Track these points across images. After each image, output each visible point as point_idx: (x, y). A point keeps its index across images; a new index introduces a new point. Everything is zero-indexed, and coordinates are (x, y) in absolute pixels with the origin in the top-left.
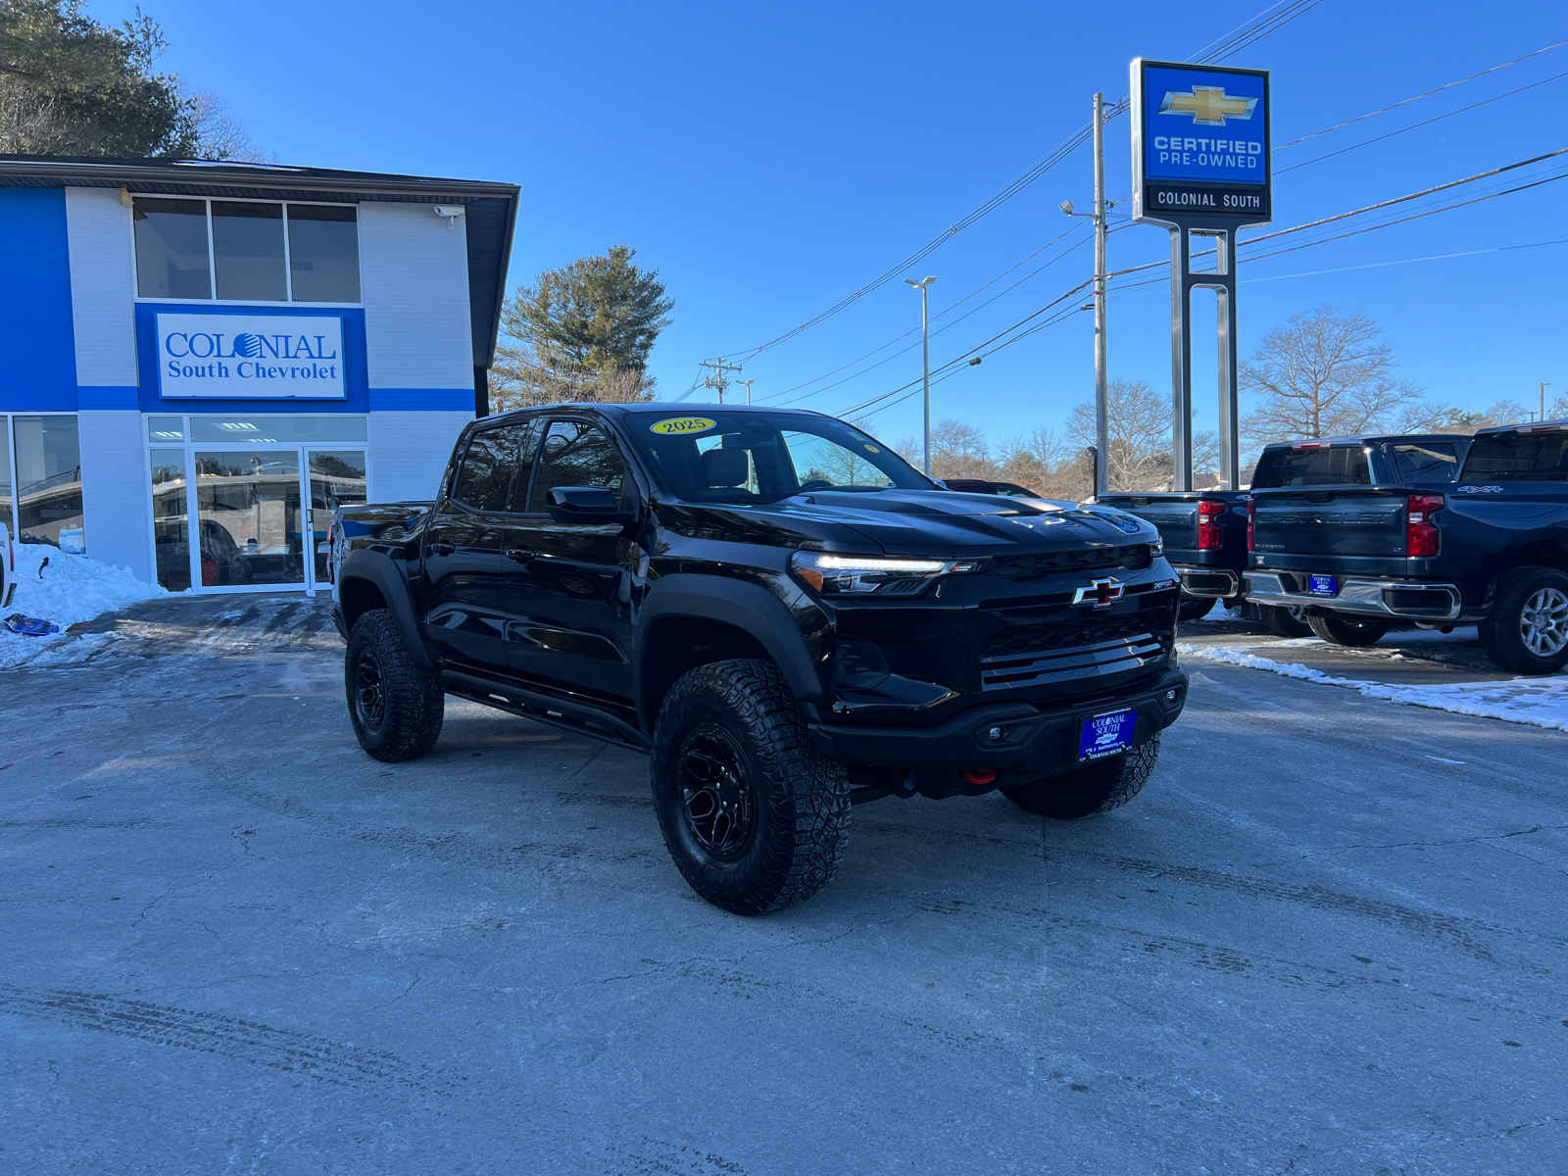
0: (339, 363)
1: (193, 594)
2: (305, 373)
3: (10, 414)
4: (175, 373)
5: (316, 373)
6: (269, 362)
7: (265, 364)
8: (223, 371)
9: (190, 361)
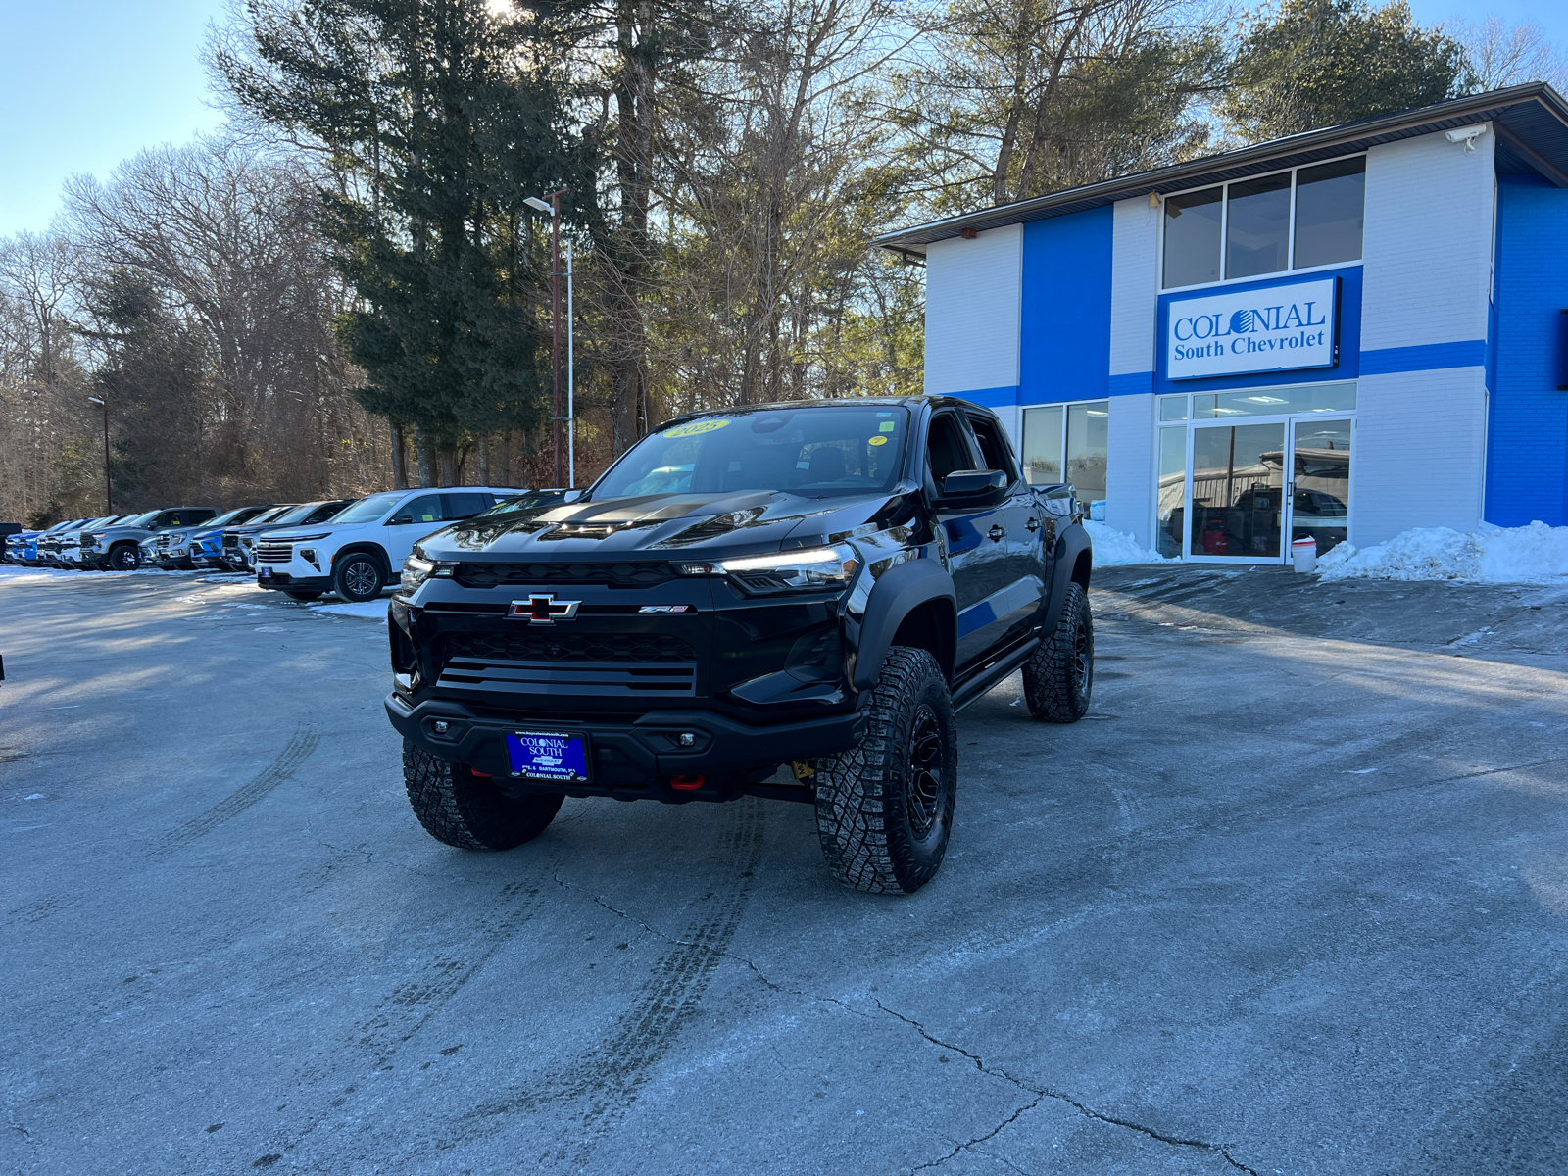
0: (1327, 329)
1: (1182, 562)
2: (1293, 343)
3: (1065, 404)
4: (1180, 356)
5: (1304, 341)
6: (1260, 335)
7: (1256, 338)
8: (1219, 349)
9: (1194, 343)
